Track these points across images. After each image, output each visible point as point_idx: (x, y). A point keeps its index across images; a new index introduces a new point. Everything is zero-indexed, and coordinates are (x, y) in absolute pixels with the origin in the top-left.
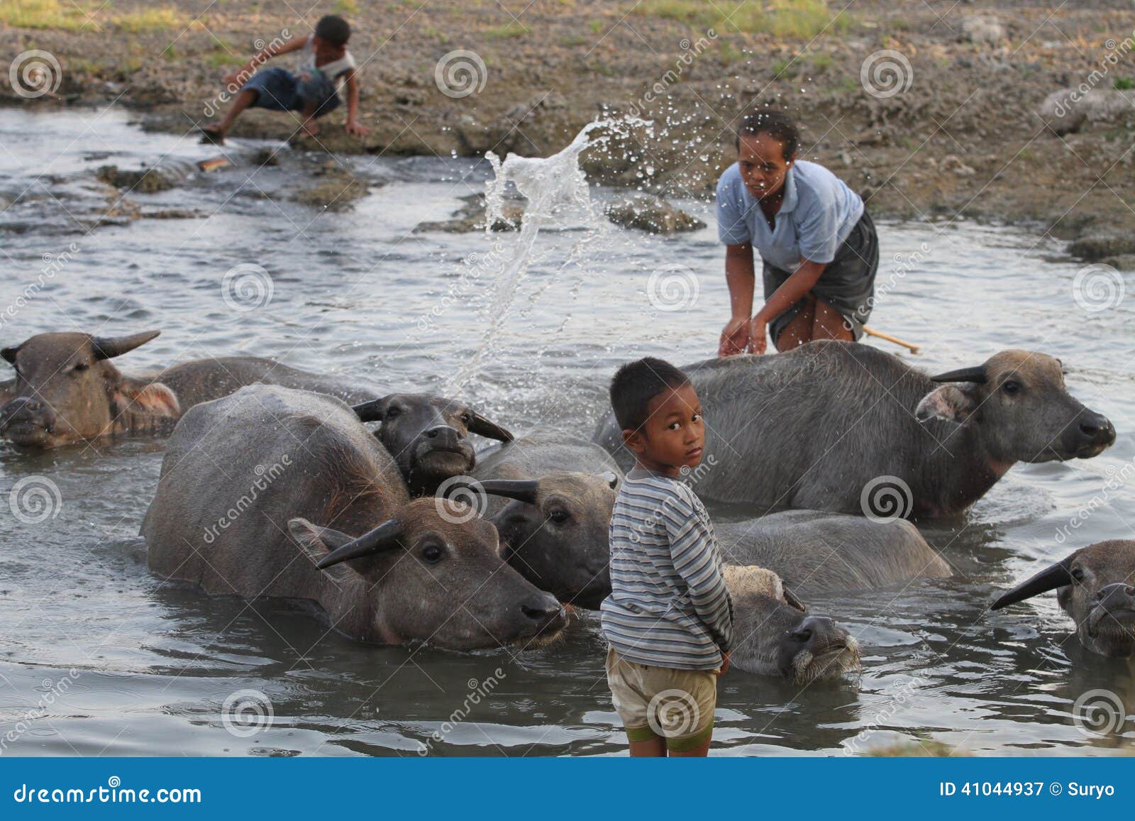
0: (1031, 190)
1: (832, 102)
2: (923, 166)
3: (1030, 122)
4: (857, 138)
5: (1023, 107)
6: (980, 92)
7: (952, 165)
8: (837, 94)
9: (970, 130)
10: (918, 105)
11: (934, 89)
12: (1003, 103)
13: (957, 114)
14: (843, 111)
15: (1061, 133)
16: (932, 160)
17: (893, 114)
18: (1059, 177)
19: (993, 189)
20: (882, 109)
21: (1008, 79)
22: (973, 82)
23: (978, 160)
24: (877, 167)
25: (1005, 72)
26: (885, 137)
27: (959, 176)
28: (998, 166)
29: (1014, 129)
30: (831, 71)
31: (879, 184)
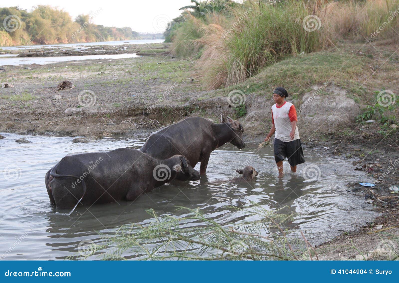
0: (63, 126)
1: (29, 113)
2: (44, 123)
3: (64, 114)
4: (34, 118)
5: (63, 111)
6: (56, 109)
7: (50, 123)
8: (30, 111)
9: (54, 116)
10: (44, 112)
11: (48, 109)
12: (60, 110)
13: (52, 113)
14: (32, 114)
15: (69, 116)
16: (46, 122)
17: (40, 114)
18: (68, 124)
19: (56, 127)
20: (38, 113)
21: (61, 106)
22: (55, 107)
23: (54, 121)
24: (36, 124)
25: (60, 105)
26: (38, 118)
27: (51, 125)
28: (58, 122)
29: (61, 115)
30: (30, 107)
31: (37, 127)
